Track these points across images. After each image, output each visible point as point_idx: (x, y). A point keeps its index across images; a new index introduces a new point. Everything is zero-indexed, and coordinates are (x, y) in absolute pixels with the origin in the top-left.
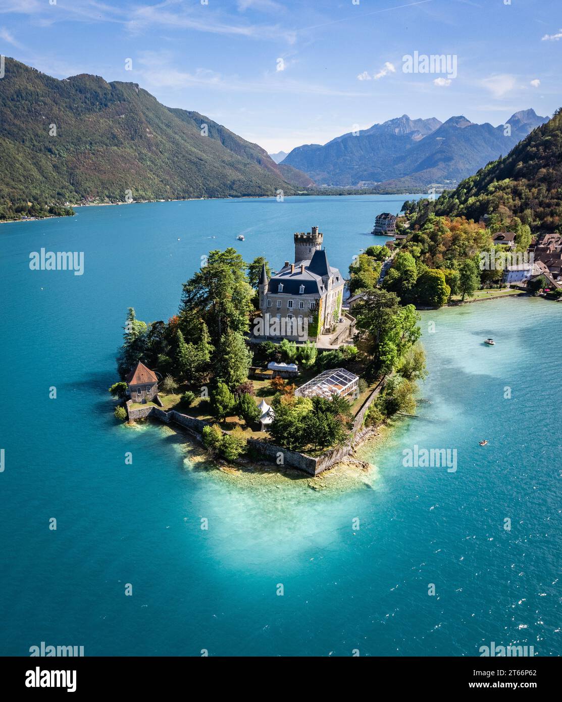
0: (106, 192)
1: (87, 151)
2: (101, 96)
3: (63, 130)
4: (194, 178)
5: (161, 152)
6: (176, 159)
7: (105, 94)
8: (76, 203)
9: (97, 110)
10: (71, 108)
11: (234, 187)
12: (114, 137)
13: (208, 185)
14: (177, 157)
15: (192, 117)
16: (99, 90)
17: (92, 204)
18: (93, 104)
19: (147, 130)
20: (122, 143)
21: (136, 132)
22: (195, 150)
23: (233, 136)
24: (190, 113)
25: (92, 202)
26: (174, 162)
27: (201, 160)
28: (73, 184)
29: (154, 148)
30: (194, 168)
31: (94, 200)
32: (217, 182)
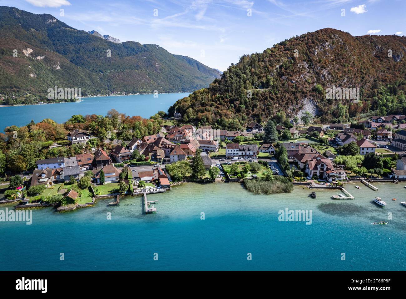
0: (125, 90)
1: (120, 72)
2: (136, 50)
3: (111, 63)
4: (177, 84)
5: (162, 72)
6: (169, 75)
7: (138, 49)
8: (105, 95)
9: (132, 55)
10: (119, 54)
11: (197, 87)
12: (138, 66)
13: (184, 86)
14: (170, 74)
15: (185, 58)
16: (135, 47)
17: (115, 95)
18: (131, 53)
19: (156, 63)
20: (141, 69)
21: (150, 64)
22: (181, 72)
23: (203, 66)
24: (183, 56)
25: (115, 94)
26: (168, 77)
27: (183, 76)
28: (108, 86)
29: (159, 71)
30: (178, 79)
31: (116, 94)
32: (189, 85)
